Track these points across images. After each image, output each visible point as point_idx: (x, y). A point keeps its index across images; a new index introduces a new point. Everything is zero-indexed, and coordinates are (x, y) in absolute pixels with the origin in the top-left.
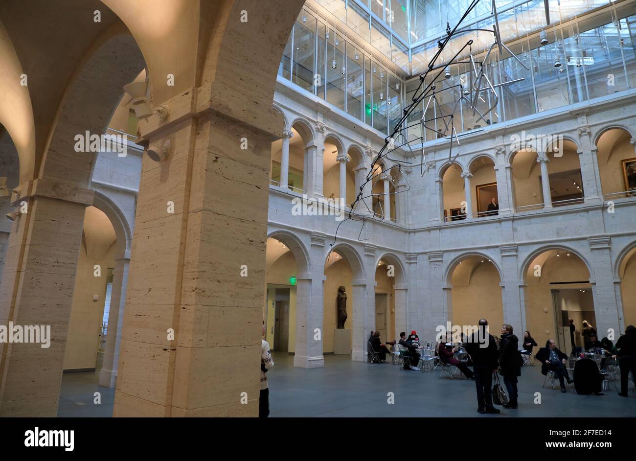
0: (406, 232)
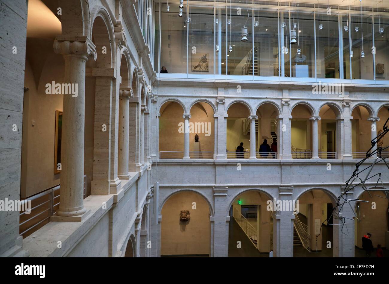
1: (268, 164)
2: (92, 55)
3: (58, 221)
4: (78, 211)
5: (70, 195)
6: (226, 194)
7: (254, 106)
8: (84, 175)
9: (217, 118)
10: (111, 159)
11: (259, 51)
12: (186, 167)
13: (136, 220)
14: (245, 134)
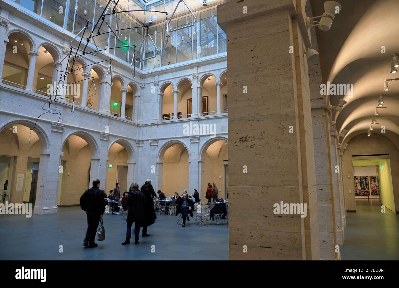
0: (137, 126)
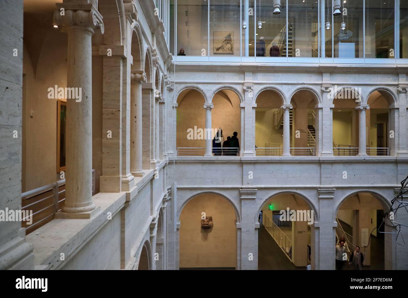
1: (304, 162)
2: (98, 28)
3: (64, 217)
4: (86, 207)
5: (77, 189)
6: (255, 197)
7: (288, 93)
8: (93, 169)
9: (244, 108)
10: (122, 151)
11: (295, 29)
12: (207, 165)
13: (151, 224)
14: (277, 128)
